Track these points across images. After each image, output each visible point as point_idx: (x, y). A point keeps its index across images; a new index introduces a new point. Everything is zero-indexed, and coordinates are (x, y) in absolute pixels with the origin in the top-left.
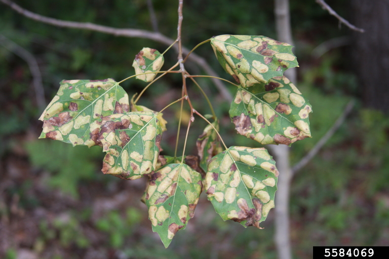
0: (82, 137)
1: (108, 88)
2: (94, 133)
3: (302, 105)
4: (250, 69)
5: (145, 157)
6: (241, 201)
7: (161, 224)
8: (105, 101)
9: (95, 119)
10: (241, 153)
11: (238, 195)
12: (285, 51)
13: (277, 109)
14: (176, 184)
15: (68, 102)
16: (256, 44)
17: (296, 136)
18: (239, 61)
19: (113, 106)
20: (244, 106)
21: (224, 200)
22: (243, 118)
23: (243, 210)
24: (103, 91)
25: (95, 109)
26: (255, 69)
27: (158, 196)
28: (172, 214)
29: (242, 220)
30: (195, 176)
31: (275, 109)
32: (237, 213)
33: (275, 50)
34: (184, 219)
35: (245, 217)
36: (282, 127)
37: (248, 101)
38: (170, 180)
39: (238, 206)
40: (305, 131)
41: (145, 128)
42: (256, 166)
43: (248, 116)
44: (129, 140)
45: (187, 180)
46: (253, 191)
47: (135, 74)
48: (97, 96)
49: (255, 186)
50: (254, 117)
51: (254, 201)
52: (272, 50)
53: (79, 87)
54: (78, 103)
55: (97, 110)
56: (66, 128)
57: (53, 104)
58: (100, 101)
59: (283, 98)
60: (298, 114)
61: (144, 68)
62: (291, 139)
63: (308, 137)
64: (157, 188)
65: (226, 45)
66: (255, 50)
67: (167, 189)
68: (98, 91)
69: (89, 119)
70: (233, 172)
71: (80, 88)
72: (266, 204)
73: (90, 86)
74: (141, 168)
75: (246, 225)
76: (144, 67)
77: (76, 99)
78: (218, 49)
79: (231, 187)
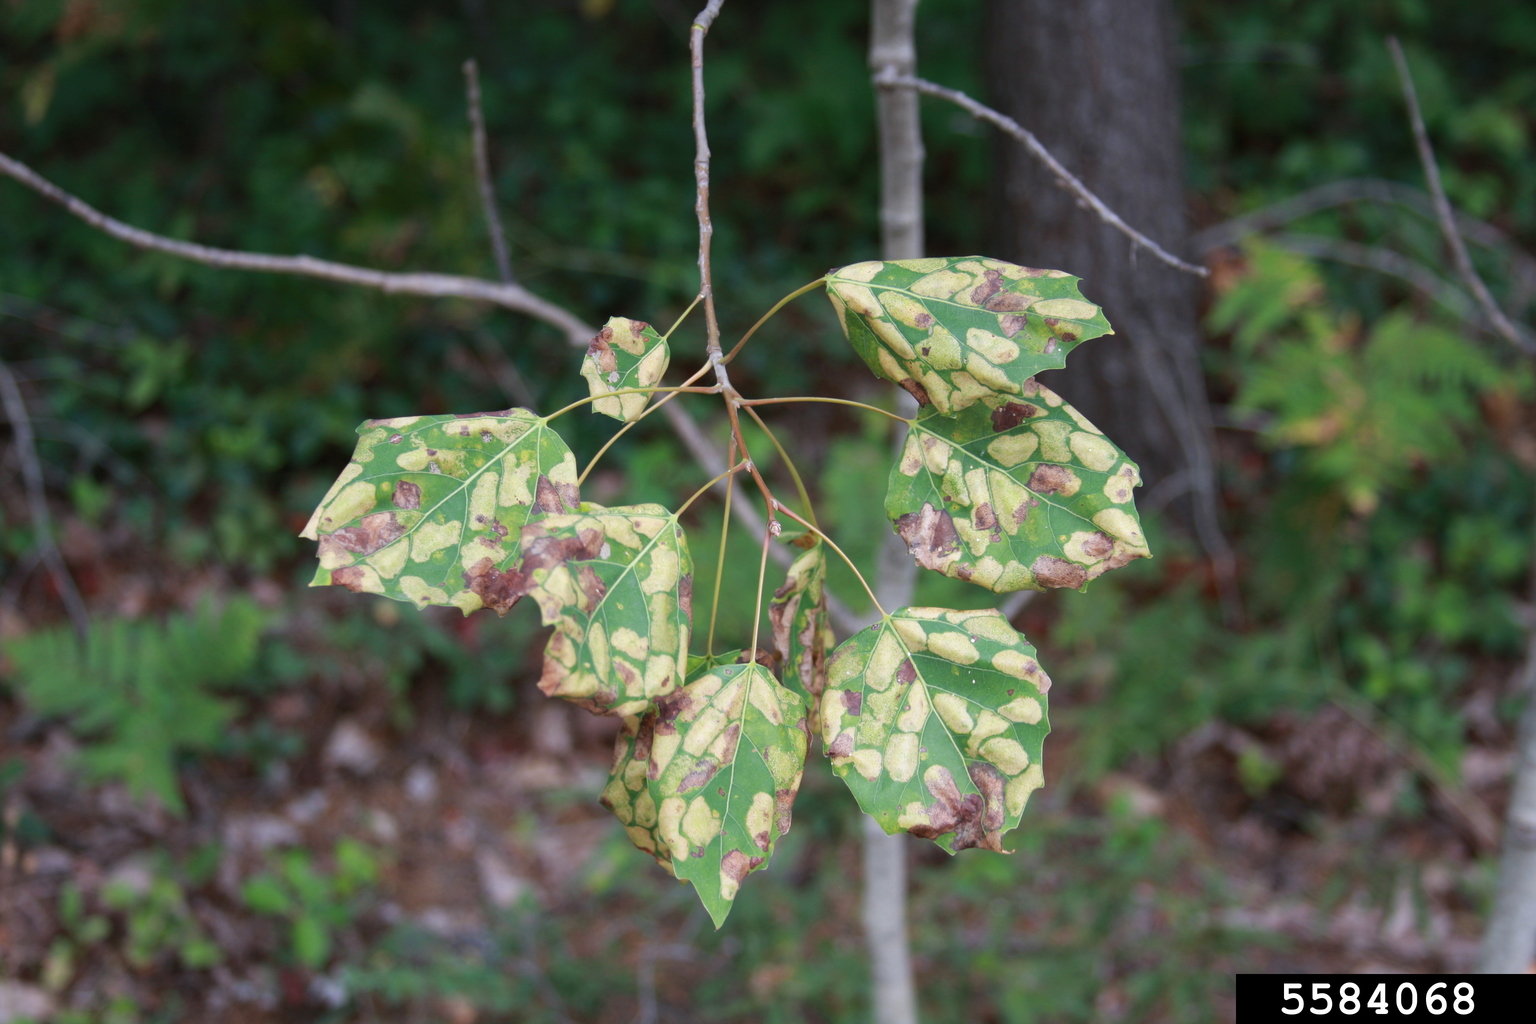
0: (442, 586)
1: (513, 437)
2: (476, 572)
3: (1111, 463)
4: (964, 356)
5: (656, 645)
6: (934, 773)
7: (698, 853)
8: (506, 476)
9: (477, 533)
10: (928, 627)
11: (924, 756)
12: (1062, 293)
13: (1034, 484)
14: (737, 728)
15: (392, 479)
16: (968, 280)
17: (1101, 558)
18: (925, 335)
19: (532, 492)
20: (932, 482)
21: (885, 773)
22: (929, 518)
23: (943, 800)
24: (497, 446)
25: (473, 502)
26: (977, 353)
27: (686, 765)
28: (729, 822)
29: (942, 830)
30: (789, 705)
31: (1028, 485)
32: (927, 811)
33: (1027, 292)
34: (764, 836)
35: (952, 821)
36: (1057, 534)
37: (944, 467)
38: (722, 715)
39: (926, 789)
40: (1130, 539)
41: (648, 555)
42: (977, 664)
43: (944, 512)
44: (603, 592)
45: (769, 716)
46: (970, 742)
47: (588, 395)
48: (479, 462)
49: (975, 724)
50: (965, 511)
51: (976, 771)
52: (1018, 294)
53: (424, 434)
54: (421, 484)
55: (482, 503)
56: (389, 560)
57: (343, 488)
58: (490, 478)
59: (1052, 449)
60: (1101, 490)
61: (615, 381)
62: (1086, 567)
63: (1141, 556)
64: (682, 743)
65: (876, 292)
66: (966, 299)
67: (712, 743)
68: (484, 445)
69: (456, 532)
70: (906, 685)
71: (426, 439)
72: (1017, 776)
73: (459, 430)
74: (647, 678)
75: (952, 846)
76: (614, 377)
77: (416, 469)
78: (852, 306)
79: (901, 732)
